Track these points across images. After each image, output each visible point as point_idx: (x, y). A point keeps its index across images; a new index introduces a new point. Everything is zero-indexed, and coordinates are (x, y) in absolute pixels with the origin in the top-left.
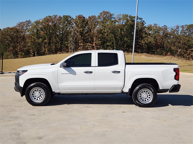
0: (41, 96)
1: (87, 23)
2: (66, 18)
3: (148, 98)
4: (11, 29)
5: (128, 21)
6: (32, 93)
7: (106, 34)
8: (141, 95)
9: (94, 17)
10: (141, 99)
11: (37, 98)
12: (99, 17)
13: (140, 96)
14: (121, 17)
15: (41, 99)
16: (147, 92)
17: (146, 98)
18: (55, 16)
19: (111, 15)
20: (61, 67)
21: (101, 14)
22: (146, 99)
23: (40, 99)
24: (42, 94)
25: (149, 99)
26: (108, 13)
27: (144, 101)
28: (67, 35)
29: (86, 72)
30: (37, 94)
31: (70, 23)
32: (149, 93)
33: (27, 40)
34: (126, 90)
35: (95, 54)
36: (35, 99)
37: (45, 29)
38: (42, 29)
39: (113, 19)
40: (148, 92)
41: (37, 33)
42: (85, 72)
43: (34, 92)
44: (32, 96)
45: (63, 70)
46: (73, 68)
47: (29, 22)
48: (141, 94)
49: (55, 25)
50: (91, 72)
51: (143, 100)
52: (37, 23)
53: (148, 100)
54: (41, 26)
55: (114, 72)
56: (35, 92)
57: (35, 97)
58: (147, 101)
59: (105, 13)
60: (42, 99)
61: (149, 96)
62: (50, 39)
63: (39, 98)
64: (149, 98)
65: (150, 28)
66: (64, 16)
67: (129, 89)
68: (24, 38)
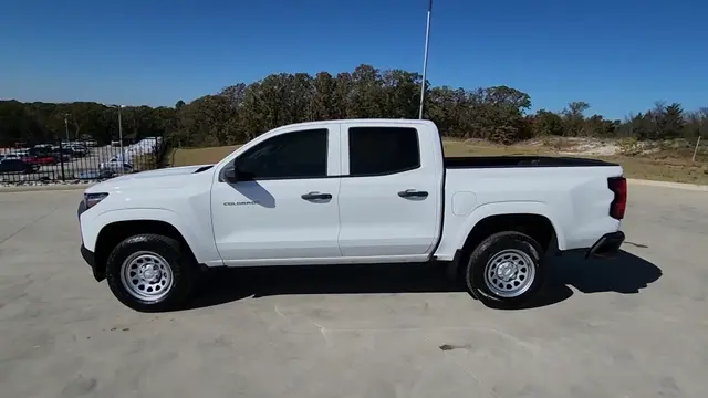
0: (163, 278)
1: (335, 86)
2: (301, 77)
3: (518, 280)
4: (213, 98)
5: (401, 80)
6: (129, 270)
7: (366, 104)
8: (494, 270)
9: (346, 75)
10: (495, 281)
11: (147, 286)
12: (354, 75)
13: (492, 274)
14: (390, 74)
15: (162, 287)
16: (515, 258)
17: (511, 279)
18: (284, 75)
19: (374, 71)
20: (220, 181)
21: (358, 69)
22: (512, 282)
23: (158, 288)
24: (163, 271)
25: (521, 282)
26: (369, 68)
27: (505, 289)
28: (304, 106)
29: (310, 197)
30: (147, 271)
31: (307, 86)
32: (521, 263)
33: (240, 116)
34: (447, 254)
35: (338, 133)
36: (142, 287)
37: (267, 96)
38: (262, 98)
39: (377, 79)
40: (520, 259)
41: (255, 103)
42: (305, 197)
43: (135, 266)
44: (130, 279)
45: (229, 192)
46: (264, 184)
47: (242, 86)
48: (494, 266)
49: (283, 90)
50: (327, 197)
51: (501, 286)
52: (255, 86)
53: (517, 284)
54: (261, 92)
55: (407, 195)
56: (140, 266)
57: (143, 283)
58: (514, 288)
59: (365, 68)
60: (165, 289)
61: (520, 273)
62: (276, 113)
63: (154, 287)
64: (522, 278)
65: (436, 93)
66: (297, 75)
67: (458, 251)
68: (234, 113)
